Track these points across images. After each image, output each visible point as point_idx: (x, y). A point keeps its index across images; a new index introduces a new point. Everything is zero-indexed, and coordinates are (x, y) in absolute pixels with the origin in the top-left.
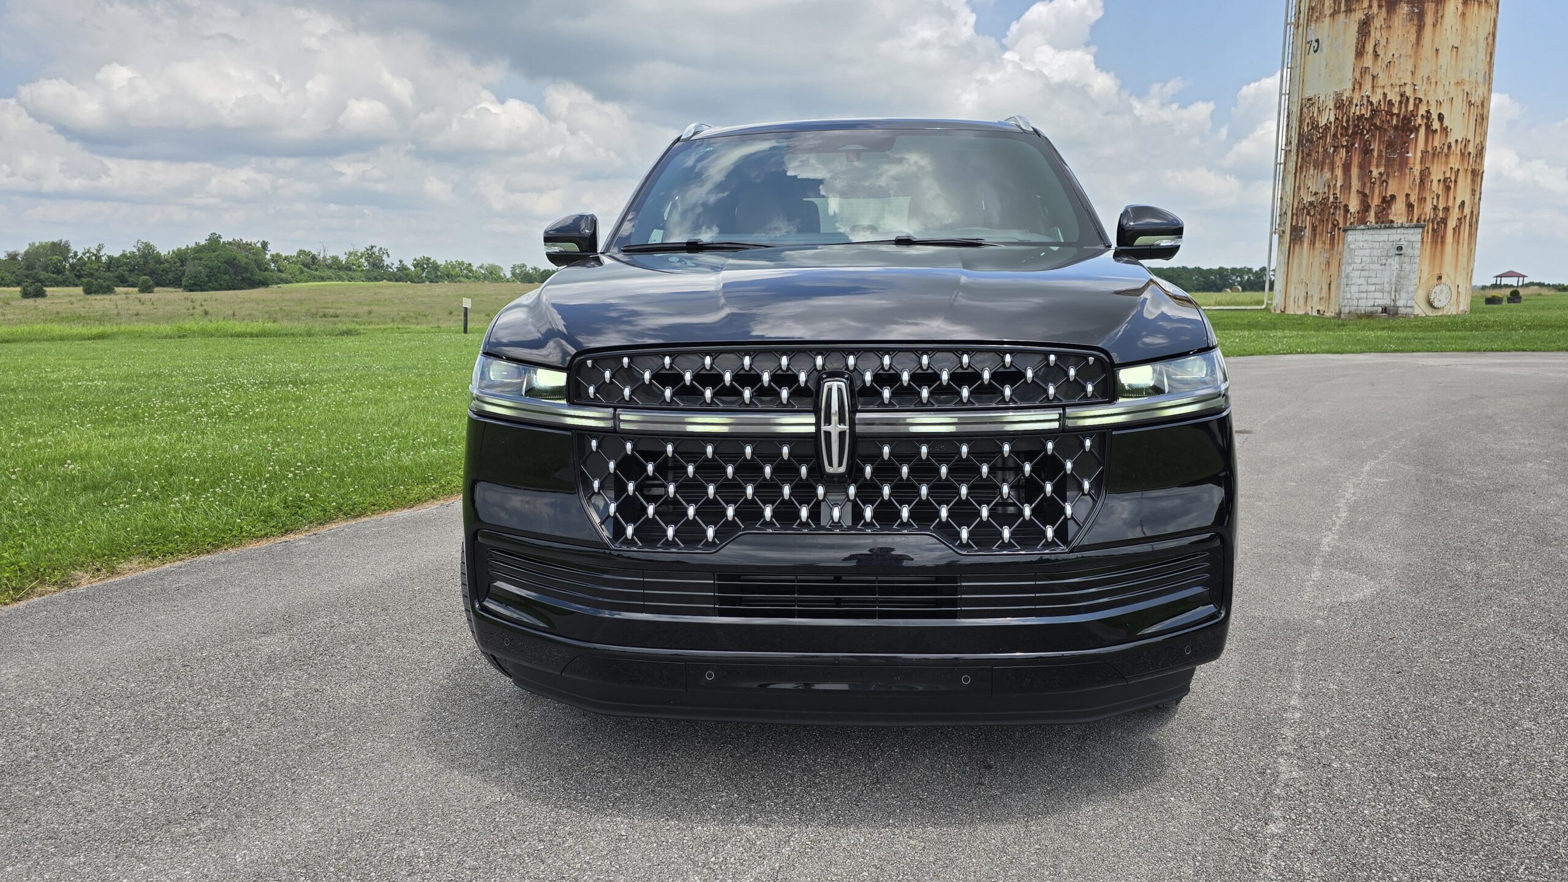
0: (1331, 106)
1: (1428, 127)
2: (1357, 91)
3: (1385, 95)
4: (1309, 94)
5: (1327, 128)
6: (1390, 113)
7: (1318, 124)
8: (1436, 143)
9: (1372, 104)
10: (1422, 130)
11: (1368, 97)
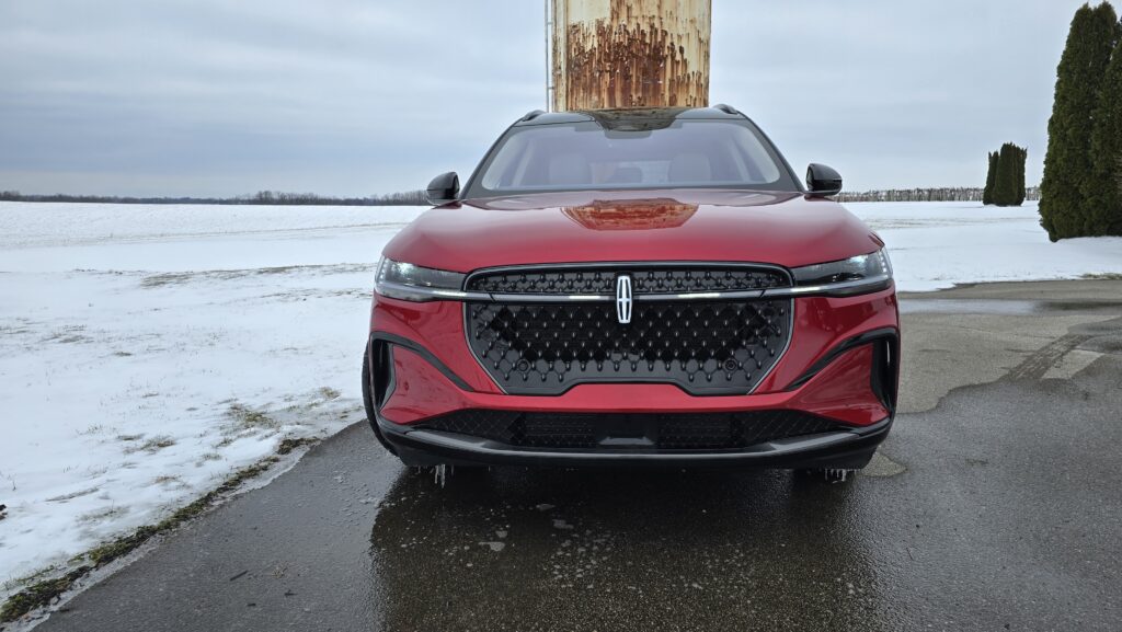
0: (594, 32)
1: (673, 57)
2: (615, 20)
3: (638, 25)
4: (574, 20)
5: (592, 53)
6: (643, 42)
7: (583, 51)
8: (680, 74)
9: (628, 33)
10: (669, 60)
11: (625, 26)
